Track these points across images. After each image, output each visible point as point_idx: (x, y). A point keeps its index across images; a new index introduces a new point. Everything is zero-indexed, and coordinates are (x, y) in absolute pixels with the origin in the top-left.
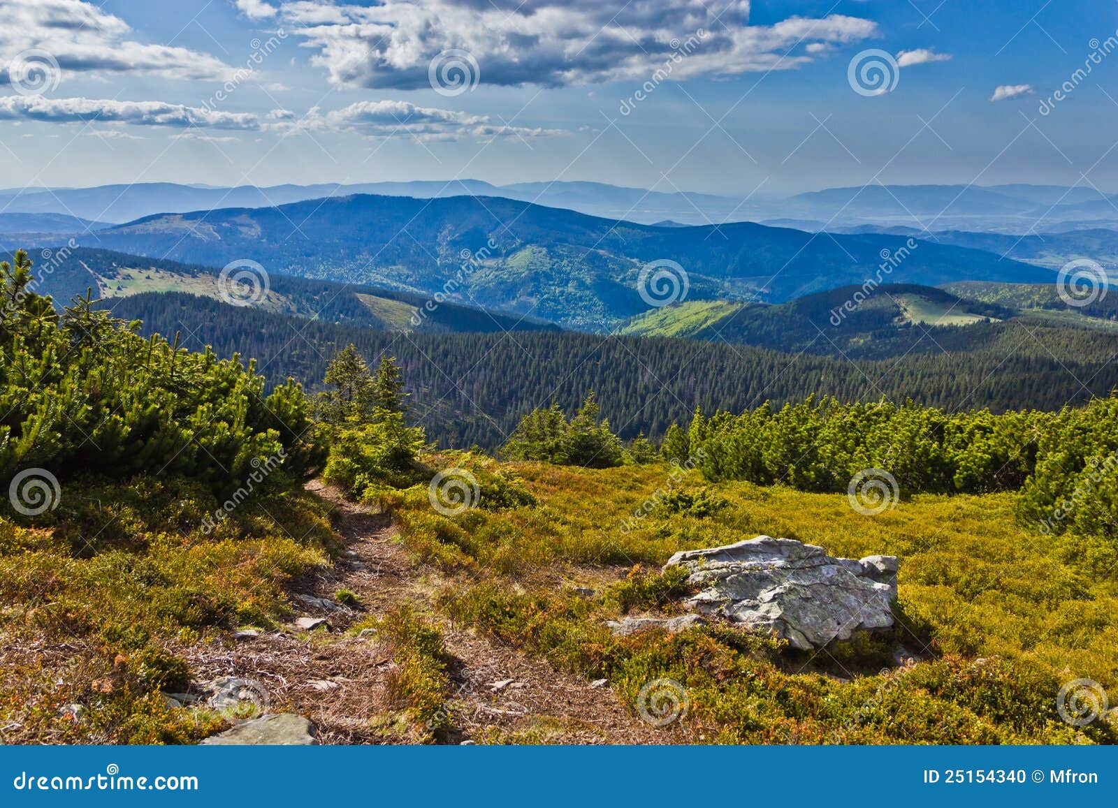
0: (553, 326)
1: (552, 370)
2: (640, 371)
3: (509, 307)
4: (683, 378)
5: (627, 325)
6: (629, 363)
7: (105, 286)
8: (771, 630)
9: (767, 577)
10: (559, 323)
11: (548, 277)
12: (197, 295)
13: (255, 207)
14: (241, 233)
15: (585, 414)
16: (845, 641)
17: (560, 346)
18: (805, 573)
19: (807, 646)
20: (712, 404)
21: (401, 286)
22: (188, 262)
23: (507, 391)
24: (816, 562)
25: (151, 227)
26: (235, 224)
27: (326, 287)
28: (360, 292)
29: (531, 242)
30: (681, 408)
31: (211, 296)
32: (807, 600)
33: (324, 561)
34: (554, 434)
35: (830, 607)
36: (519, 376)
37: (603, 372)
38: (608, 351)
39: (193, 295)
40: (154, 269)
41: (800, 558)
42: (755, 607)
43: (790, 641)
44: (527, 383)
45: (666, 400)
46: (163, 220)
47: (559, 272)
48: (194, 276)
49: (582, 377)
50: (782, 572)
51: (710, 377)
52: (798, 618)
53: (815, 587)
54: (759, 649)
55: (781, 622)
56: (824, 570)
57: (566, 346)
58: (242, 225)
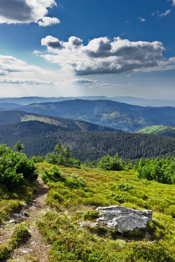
0: (120, 130)
1: (119, 141)
2: (141, 142)
3: (110, 125)
4: (151, 144)
5: (138, 130)
6: (138, 140)
7: (22, 119)
8: (114, 228)
9: (116, 215)
10: (121, 130)
11: (120, 119)
12: (41, 121)
13: (54, 102)
14: (51, 108)
15: (116, 158)
16: (131, 231)
17: (122, 135)
18: (125, 214)
19: (121, 232)
20: (159, 150)
21: (85, 120)
22: (39, 114)
23: (108, 145)
24: (129, 212)
25: (32, 106)
26: (50, 106)
27: (68, 120)
28: (76, 121)
29: (116, 110)
30: (151, 151)
31: (44, 121)
32: (124, 221)
33: (25, 204)
34: (108, 162)
35: (129, 223)
36: (111, 142)
37: (132, 142)
38: (133, 137)
39: (40, 121)
40: (32, 115)
41: (125, 211)
42: (112, 222)
43: (118, 231)
44: (113, 144)
45: (147, 149)
46: (35, 104)
47: (122, 118)
48: (40, 117)
49: (126, 143)
50: (119, 214)
51: (159, 143)
52: (121, 225)
53: (127, 218)
54: (110, 232)
55: (117, 226)
56: (130, 214)
57: (123, 135)
58: (51, 106)
